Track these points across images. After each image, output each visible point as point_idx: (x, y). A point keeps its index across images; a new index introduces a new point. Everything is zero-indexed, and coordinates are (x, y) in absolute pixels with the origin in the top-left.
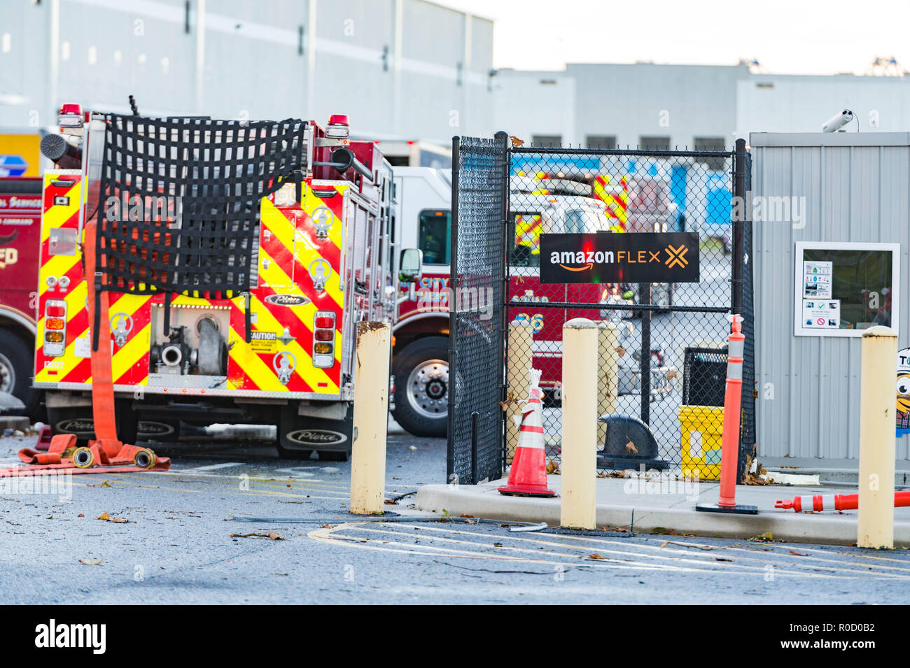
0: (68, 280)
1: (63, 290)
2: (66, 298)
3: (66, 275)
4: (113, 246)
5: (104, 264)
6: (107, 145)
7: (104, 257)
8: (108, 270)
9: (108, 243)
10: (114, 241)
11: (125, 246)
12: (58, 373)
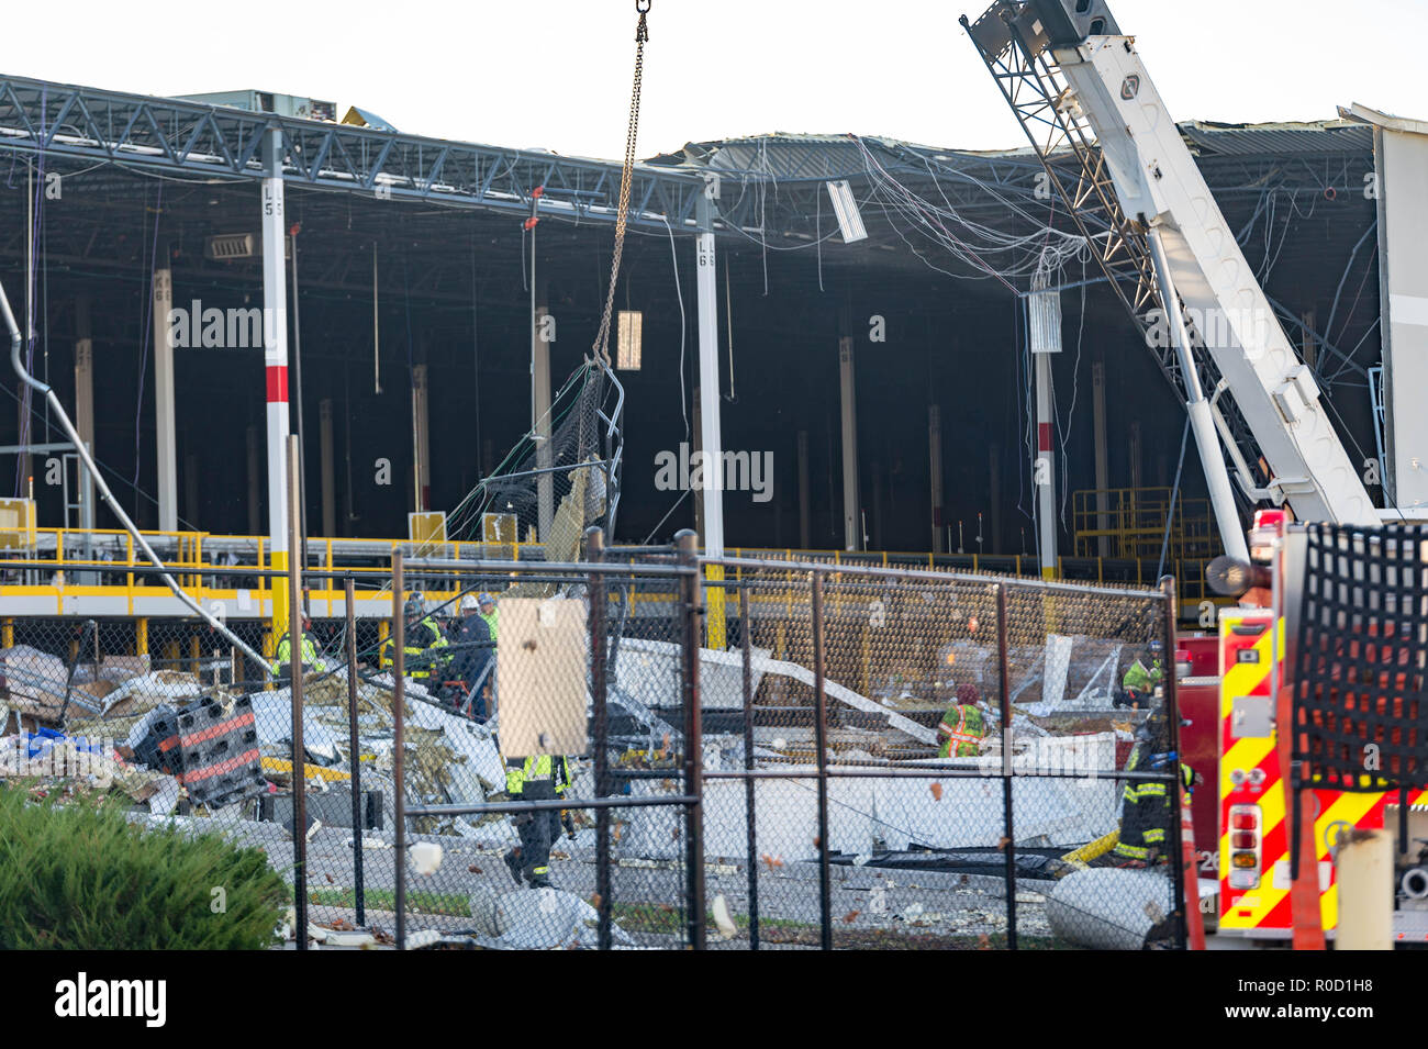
0: (1263, 776)
1: (1255, 790)
2: (1260, 801)
3: (1259, 766)
4: (1318, 721)
5: (1305, 748)
6: (1309, 571)
7: (1304, 738)
8: (1310, 757)
9: (1310, 717)
10: (1317, 713)
11: (1334, 720)
12: (1253, 914)
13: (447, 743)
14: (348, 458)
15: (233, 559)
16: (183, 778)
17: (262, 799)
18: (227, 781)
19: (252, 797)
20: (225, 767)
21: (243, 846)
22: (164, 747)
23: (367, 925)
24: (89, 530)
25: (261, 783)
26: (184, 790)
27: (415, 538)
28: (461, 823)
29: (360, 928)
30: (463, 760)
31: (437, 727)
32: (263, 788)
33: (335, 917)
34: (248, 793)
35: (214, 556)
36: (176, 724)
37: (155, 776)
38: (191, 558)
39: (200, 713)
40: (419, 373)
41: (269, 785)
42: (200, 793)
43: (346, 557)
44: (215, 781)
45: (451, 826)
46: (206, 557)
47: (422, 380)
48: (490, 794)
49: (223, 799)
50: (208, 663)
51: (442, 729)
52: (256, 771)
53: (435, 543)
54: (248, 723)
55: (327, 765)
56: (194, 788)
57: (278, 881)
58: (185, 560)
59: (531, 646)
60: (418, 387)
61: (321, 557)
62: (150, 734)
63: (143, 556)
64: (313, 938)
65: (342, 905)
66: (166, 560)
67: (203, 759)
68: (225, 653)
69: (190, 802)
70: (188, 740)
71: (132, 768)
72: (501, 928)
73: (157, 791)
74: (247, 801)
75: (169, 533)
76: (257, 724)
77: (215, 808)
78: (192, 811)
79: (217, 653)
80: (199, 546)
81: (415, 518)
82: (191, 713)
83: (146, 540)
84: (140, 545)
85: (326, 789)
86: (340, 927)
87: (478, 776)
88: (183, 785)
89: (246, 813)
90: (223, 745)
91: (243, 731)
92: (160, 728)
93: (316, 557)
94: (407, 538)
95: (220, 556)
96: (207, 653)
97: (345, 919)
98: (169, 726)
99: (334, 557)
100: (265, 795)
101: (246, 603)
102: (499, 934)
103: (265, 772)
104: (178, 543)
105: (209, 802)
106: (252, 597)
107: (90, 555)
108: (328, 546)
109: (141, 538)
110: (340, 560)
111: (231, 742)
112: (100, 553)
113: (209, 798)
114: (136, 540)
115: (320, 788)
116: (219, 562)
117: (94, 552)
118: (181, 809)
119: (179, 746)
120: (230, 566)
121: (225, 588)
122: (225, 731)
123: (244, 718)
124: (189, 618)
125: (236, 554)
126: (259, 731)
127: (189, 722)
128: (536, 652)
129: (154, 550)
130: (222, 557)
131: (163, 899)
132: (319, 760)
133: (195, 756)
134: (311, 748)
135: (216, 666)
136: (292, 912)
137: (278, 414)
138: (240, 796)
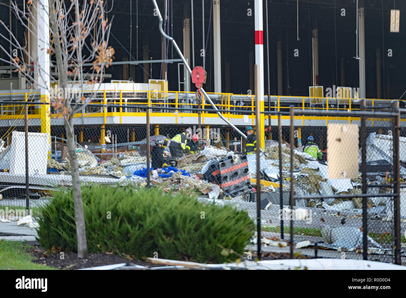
13: (321, 174)
14: (287, 64)
15: (242, 103)
16: (221, 186)
17: (250, 194)
18: (238, 187)
19: (247, 193)
20: (237, 182)
21: (240, 210)
22: (214, 174)
23: (284, 239)
24: (188, 92)
25: (250, 188)
26: (221, 190)
27: (312, 96)
28: (325, 204)
29: (282, 240)
30: (326, 180)
31: (317, 168)
32: (251, 190)
33: (273, 236)
34: (245, 191)
35: (235, 102)
36: (218, 166)
37: (211, 185)
38: (226, 103)
39: (227, 162)
40: (315, 32)
41: (253, 188)
42: (227, 191)
43: (285, 103)
44: (233, 187)
45: (321, 205)
46: (232, 103)
47: (316, 35)
48: (336, 193)
49: (236, 194)
50: (232, 142)
51: (318, 169)
52: (248, 183)
53: (319, 98)
54: (246, 165)
55: (275, 182)
56: (225, 189)
57: (252, 222)
58: (224, 104)
59: (339, 140)
60: (314, 37)
61: (276, 103)
62: (209, 169)
63: (207, 102)
64: (264, 243)
65: (276, 232)
66: (217, 104)
67: (228, 179)
68: (239, 139)
69: (224, 194)
70: (223, 172)
71: (201, 181)
72: (332, 241)
73: (212, 190)
74: (245, 194)
75: (218, 93)
76: (249, 166)
77: (233, 197)
78: (224, 198)
79: (236, 139)
80: (229, 98)
81: (312, 89)
82: (225, 162)
83: (209, 96)
84: (206, 98)
85: (274, 190)
86: (275, 239)
87: (332, 187)
88: (221, 188)
89: (244, 199)
90: (236, 174)
91: (244, 168)
92: (213, 167)
93: (274, 103)
94: (309, 96)
95: (237, 102)
96: (232, 139)
97: (276, 236)
98: (216, 166)
99: (280, 103)
100: (252, 192)
101: (247, 120)
102: (332, 243)
103: (252, 184)
104: (221, 97)
105: (231, 195)
106: (249, 118)
107: (188, 101)
108: (278, 99)
109: (207, 95)
110: (282, 104)
111: (239, 173)
112: (192, 101)
113: (231, 193)
114: (205, 96)
115: (272, 190)
116: (237, 104)
117: (190, 100)
118: (220, 197)
119: (220, 174)
120: (241, 106)
121: (239, 114)
122: (237, 168)
123: (244, 163)
124: (225, 125)
125: (243, 101)
126: (249, 169)
127: (223, 165)
128: (341, 142)
129: (212, 100)
130: (238, 102)
131: (210, 227)
132: (272, 179)
133: (226, 178)
134: (269, 175)
135: (236, 144)
136: (256, 233)
137: (259, 49)
138: (242, 193)
